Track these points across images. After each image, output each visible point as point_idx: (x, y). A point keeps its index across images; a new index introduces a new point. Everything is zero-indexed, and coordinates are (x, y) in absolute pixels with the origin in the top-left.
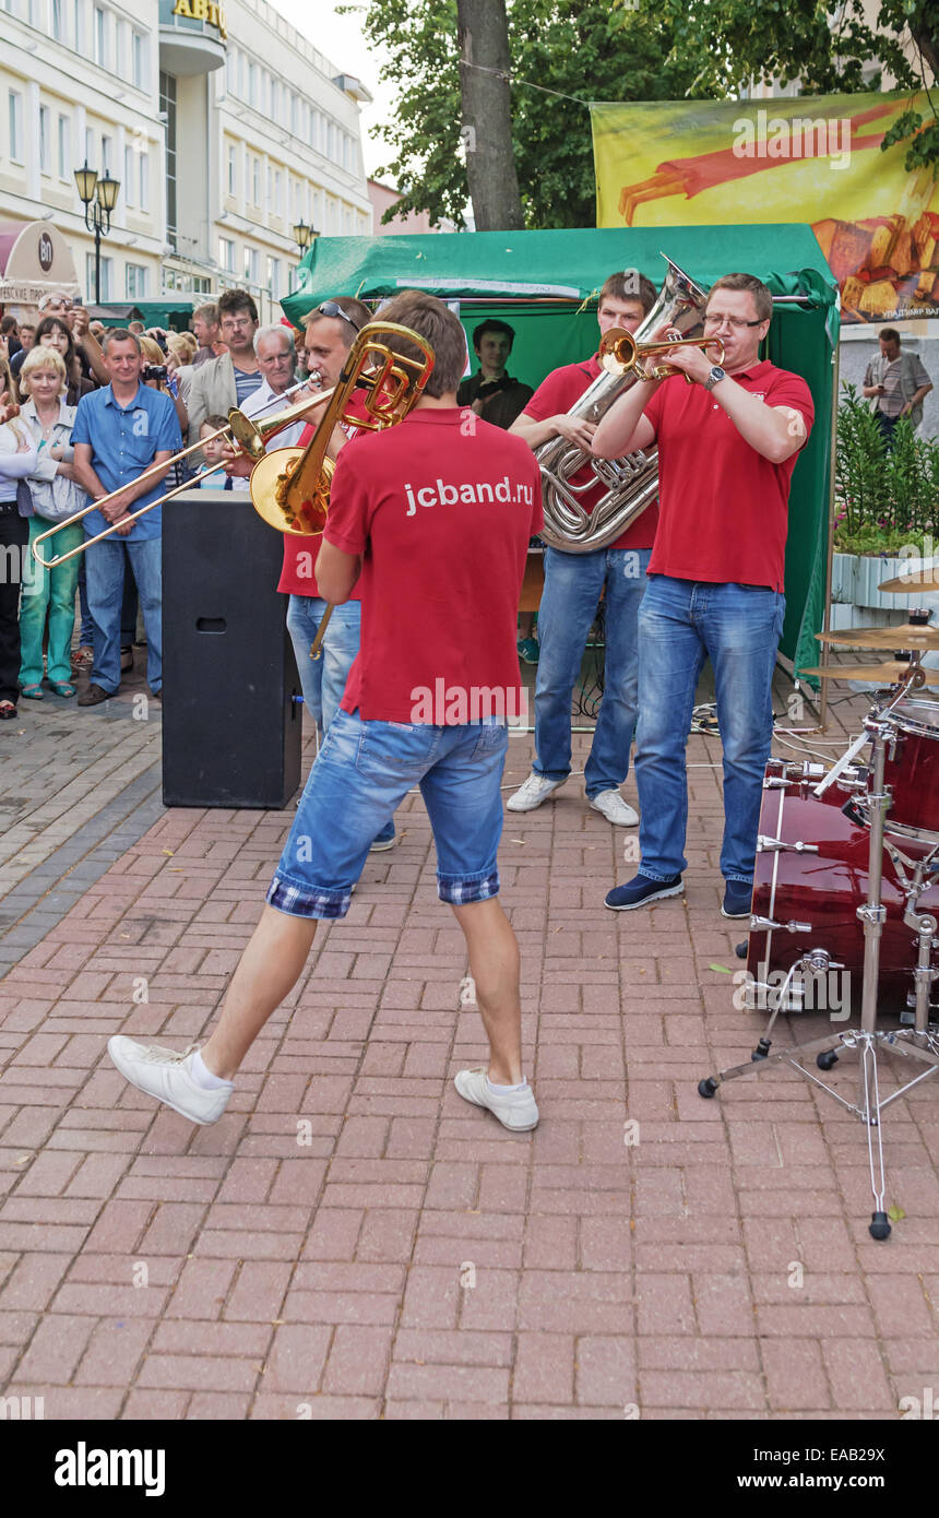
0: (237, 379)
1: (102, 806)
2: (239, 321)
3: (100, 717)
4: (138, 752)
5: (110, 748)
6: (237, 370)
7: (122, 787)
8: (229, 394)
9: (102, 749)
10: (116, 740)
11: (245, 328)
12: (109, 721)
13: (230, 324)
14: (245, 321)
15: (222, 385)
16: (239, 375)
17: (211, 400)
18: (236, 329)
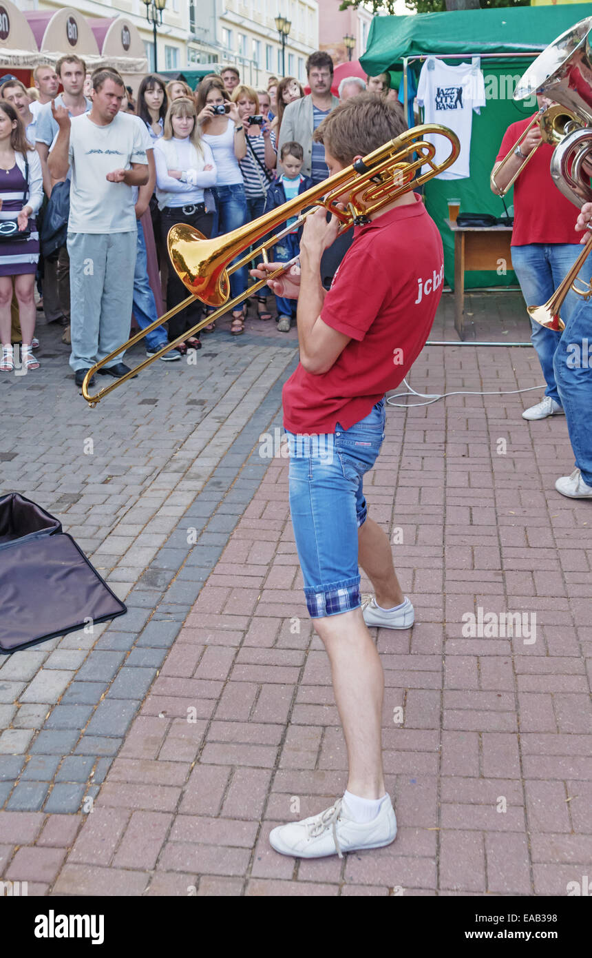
0: (315, 114)
1: (258, 405)
2: (323, 74)
3: (233, 344)
4: (267, 367)
5: (248, 365)
6: (315, 108)
7: (267, 391)
8: (308, 124)
9: (242, 365)
10: (250, 359)
11: (326, 79)
12: (240, 346)
13: (316, 75)
14: (327, 74)
15: (304, 117)
16: (316, 111)
17: (296, 127)
18: (320, 79)
